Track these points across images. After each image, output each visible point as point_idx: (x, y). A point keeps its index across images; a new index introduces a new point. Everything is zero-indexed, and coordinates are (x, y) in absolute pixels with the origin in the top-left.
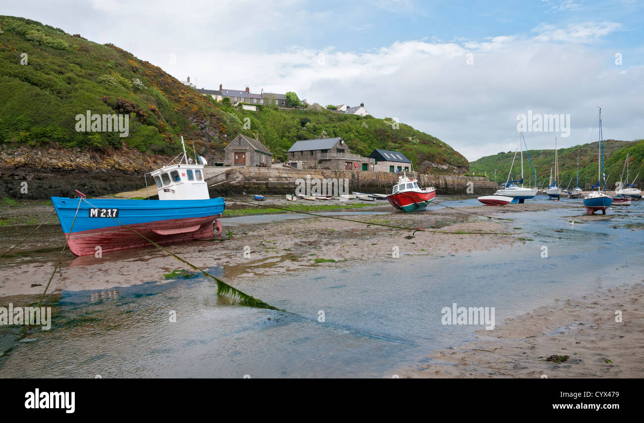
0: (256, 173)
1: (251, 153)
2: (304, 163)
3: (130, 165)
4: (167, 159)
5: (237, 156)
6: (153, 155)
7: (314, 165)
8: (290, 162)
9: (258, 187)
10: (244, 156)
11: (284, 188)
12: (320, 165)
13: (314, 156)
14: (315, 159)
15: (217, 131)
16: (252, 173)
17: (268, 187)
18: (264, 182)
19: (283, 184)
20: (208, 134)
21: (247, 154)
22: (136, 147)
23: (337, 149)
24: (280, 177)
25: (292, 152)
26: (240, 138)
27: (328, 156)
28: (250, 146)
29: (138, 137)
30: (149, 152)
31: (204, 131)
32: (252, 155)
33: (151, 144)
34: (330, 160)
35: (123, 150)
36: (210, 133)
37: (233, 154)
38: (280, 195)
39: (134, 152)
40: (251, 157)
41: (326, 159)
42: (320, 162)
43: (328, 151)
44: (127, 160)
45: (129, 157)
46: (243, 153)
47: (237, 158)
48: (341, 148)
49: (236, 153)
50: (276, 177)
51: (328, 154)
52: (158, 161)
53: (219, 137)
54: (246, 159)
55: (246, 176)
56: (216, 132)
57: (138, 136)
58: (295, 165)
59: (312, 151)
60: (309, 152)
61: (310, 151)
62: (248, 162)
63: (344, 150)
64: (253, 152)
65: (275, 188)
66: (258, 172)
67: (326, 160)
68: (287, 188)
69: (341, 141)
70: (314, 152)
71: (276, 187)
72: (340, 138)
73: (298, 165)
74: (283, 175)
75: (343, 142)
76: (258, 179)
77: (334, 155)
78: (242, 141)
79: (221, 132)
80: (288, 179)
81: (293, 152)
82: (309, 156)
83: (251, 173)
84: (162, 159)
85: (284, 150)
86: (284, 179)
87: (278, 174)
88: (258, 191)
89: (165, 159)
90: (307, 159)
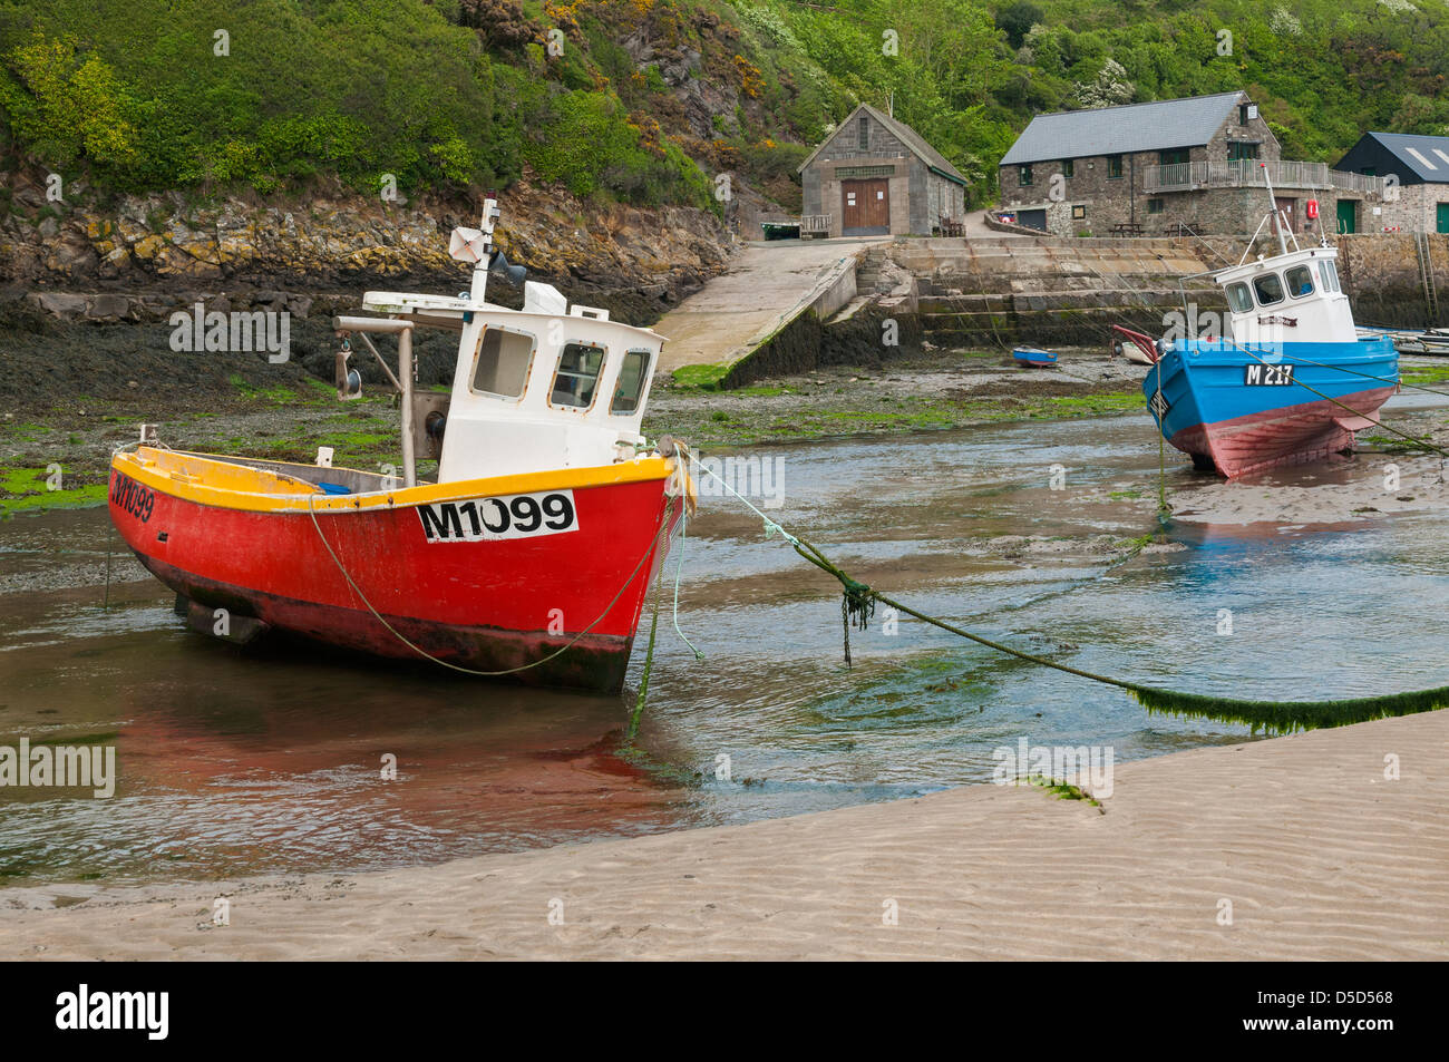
0: (959, 261)
1: (912, 182)
2: (1079, 213)
3: (553, 251)
4: (652, 222)
5: (851, 195)
6: (613, 207)
7: (1125, 219)
8: (1016, 206)
9: (977, 318)
10: (880, 195)
11: (1078, 319)
12: (1155, 215)
13: (1127, 179)
14: (1134, 190)
15: (731, 90)
16: (944, 265)
17: (1014, 317)
18: (1000, 297)
19: (1074, 301)
20: (700, 107)
21: (894, 184)
22: (565, 179)
23: (1230, 145)
24: (1056, 276)
25: (1021, 165)
26: (864, 121)
27: (1195, 175)
28: (908, 153)
29: (567, 141)
30: (603, 197)
31: (685, 95)
32: (917, 188)
33: (606, 161)
34: (1201, 192)
35: (520, 193)
36: (708, 103)
37: (837, 189)
38: (1069, 348)
39: (557, 198)
40: (913, 196)
41: (1183, 187)
42: (1156, 202)
43: (1193, 154)
44: (540, 230)
45: (542, 218)
46: (878, 180)
47: (852, 203)
48: (1246, 138)
49: (848, 184)
50: (1041, 275)
51: (1194, 168)
52: (627, 231)
53: (739, 116)
54: (893, 204)
55: (921, 274)
56: (727, 97)
57: (566, 134)
58: (1037, 218)
59: (1115, 159)
60: (1105, 161)
61: (1109, 157)
62: (899, 217)
63: (1255, 146)
64: (922, 173)
65: (1042, 318)
66: (969, 256)
67: (1184, 193)
68: (1093, 318)
69: (1244, 109)
70: (1126, 163)
71: (1047, 316)
72: (1239, 95)
73: (1053, 221)
74: (1068, 267)
75: (1252, 112)
76: (969, 285)
77: (1218, 167)
78: (871, 131)
79: (745, 96)
80: (1087, 279)
81: (1028, 165)
82: (1103, 182)
83: (939, 261)
84: (636, 222)
85: (973, 158)
86: (1069, 281)
87: (1045, 264)
88: (980, 335)
89: (647, 218)
90: (1095, 194)
